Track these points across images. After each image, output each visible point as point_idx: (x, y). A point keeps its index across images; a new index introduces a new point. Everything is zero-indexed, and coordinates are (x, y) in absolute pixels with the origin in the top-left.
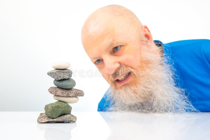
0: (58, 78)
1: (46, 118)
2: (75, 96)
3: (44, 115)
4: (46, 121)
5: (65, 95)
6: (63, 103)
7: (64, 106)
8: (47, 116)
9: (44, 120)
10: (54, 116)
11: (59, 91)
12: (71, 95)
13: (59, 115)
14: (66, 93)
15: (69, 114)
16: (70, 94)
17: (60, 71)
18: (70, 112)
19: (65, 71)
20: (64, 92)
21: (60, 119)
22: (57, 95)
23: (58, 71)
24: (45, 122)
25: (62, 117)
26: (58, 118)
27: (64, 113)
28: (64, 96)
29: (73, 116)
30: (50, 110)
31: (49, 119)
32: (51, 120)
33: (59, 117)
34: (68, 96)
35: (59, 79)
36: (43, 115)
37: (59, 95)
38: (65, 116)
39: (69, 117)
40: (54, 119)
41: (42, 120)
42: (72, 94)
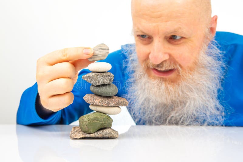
0: (96, 83)
1: (80, 132)
2: (116, 106)
3: (78, 129)
4: (82, 136)
5: (105, 104)
6: (103, 114)
7: (104, 118)
8: (82, 131)
9: (79, 135)
10: (91, 131)
11: (98, 99)
12: (112, 105)
13: (97, 128)
14: (106, 102)
15: (109, 128)
16: (111, 103)
17: (98, 75)
18: (111, 125)
19: (105, 74)
20: (104, 101)
21: (98, 134)
22: (94, 104)
23: (96, 75)
24: (79, 138)
25: (101, 131)
26: (96, 133)
27: (103, 127)
28: (103, 106)
29: (114, 130)
30: (86, 123)
31: (85, 134)
32: (88, 135)
33: (97, 131)
34: (108, 106)
35: (98, 84)
36: (76, 129)
37: (98, 104)
38: (105, 131)
39: (110, 132)
40: (91, 135)
41: (76, 136)
42: (114, 104)
